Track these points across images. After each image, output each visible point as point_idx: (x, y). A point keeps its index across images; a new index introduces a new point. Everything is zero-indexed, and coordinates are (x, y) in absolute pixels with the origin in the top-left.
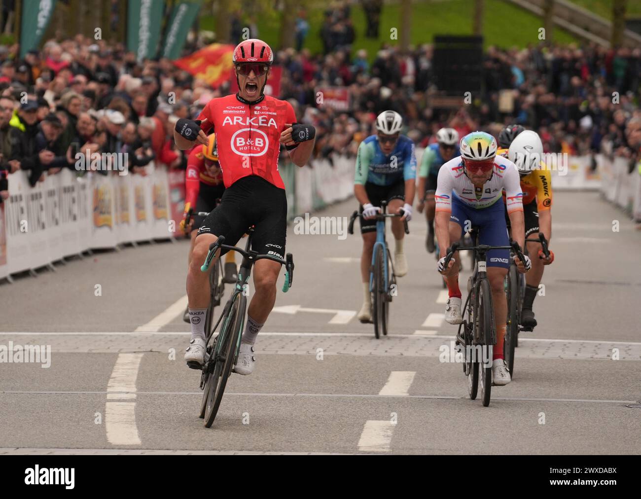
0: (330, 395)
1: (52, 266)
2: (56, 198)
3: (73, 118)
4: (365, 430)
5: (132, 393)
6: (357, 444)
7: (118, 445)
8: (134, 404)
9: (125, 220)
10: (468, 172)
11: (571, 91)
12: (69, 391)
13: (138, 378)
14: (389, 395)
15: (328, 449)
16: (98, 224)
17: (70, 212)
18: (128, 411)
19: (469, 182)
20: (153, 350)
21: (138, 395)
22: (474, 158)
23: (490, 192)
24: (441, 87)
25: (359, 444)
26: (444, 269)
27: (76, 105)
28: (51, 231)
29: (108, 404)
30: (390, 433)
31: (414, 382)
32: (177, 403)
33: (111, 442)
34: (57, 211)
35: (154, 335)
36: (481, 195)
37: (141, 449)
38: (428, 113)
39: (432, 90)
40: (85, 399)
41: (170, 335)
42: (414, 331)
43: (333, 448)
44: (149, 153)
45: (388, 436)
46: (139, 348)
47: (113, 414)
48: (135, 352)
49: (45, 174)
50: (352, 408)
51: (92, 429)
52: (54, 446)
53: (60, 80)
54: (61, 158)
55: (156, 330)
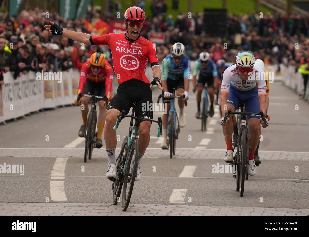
0: (156, 177)
1: (24, 117)
2: (26, 85)
3: (34, 47)
4: (173, 194)
5: (63, 176)
6: (169, 200)
7: (56, 201)
8: (64, 182)
9: (59, 95)
10: (240, 73)
11: (268, 35)
12: (33, 175)
13: (66, 170)
14: (184, 177)
15: (155, 202)
16: (46, 97)
17: (33, 91)
18: (61, 185)
19: (239, 78)
20: (73, 156)
21: (66, 177)
22: (243, 66)
23: (250, 84)
24: (207, 32)
25: (170, 200)
26: (223, 123)
27: (35, 41)
28: (25, 100)
29: (51, 182)
30: (184, 195)
31: (196, 171)
32: (84, 181)
33: (53, 199)
34: (27, 90)
35: (73, 149)
36: (245, 85)
37: (67, 203)
38: (201, 44)
39: (203, 34)
40: (40, 179)
41: (81, 149)
42: (195, 147)
43: (158, 202)
44: (70, 63)
45: (183, 196)
46: (66, 155)
47: (54, 186)
48: (64, 157)
49: (21, 73)
50: (166, 183)
51: (44, 193)
52: (25, 201)
53: (28, 29)
54: (28, 66)
55: (74, 147)
